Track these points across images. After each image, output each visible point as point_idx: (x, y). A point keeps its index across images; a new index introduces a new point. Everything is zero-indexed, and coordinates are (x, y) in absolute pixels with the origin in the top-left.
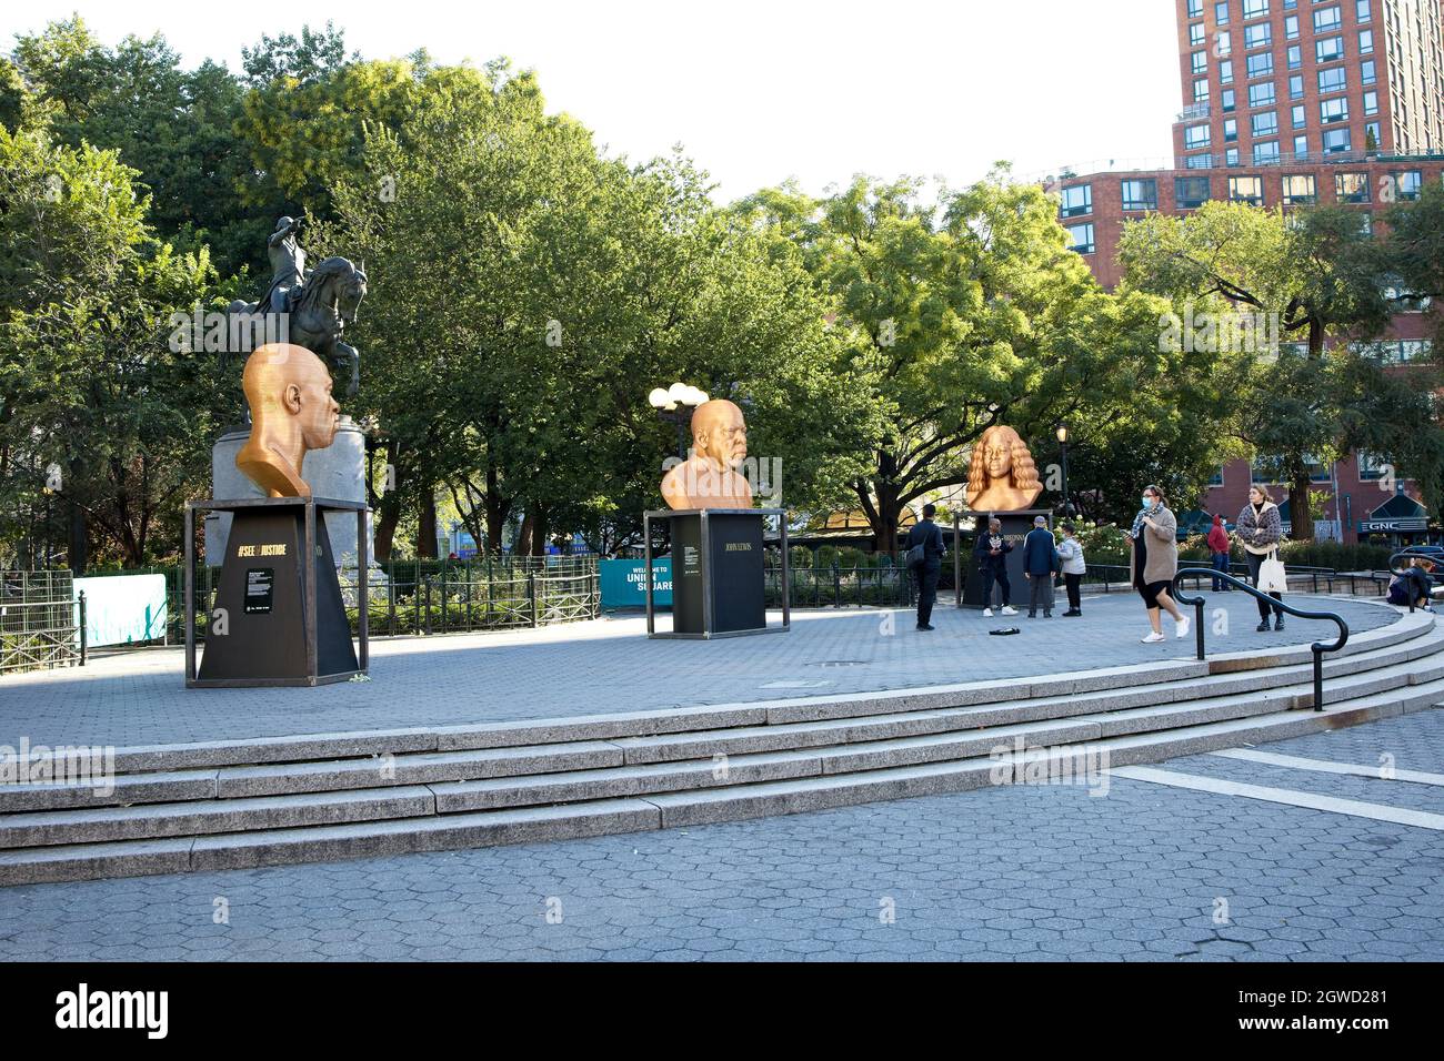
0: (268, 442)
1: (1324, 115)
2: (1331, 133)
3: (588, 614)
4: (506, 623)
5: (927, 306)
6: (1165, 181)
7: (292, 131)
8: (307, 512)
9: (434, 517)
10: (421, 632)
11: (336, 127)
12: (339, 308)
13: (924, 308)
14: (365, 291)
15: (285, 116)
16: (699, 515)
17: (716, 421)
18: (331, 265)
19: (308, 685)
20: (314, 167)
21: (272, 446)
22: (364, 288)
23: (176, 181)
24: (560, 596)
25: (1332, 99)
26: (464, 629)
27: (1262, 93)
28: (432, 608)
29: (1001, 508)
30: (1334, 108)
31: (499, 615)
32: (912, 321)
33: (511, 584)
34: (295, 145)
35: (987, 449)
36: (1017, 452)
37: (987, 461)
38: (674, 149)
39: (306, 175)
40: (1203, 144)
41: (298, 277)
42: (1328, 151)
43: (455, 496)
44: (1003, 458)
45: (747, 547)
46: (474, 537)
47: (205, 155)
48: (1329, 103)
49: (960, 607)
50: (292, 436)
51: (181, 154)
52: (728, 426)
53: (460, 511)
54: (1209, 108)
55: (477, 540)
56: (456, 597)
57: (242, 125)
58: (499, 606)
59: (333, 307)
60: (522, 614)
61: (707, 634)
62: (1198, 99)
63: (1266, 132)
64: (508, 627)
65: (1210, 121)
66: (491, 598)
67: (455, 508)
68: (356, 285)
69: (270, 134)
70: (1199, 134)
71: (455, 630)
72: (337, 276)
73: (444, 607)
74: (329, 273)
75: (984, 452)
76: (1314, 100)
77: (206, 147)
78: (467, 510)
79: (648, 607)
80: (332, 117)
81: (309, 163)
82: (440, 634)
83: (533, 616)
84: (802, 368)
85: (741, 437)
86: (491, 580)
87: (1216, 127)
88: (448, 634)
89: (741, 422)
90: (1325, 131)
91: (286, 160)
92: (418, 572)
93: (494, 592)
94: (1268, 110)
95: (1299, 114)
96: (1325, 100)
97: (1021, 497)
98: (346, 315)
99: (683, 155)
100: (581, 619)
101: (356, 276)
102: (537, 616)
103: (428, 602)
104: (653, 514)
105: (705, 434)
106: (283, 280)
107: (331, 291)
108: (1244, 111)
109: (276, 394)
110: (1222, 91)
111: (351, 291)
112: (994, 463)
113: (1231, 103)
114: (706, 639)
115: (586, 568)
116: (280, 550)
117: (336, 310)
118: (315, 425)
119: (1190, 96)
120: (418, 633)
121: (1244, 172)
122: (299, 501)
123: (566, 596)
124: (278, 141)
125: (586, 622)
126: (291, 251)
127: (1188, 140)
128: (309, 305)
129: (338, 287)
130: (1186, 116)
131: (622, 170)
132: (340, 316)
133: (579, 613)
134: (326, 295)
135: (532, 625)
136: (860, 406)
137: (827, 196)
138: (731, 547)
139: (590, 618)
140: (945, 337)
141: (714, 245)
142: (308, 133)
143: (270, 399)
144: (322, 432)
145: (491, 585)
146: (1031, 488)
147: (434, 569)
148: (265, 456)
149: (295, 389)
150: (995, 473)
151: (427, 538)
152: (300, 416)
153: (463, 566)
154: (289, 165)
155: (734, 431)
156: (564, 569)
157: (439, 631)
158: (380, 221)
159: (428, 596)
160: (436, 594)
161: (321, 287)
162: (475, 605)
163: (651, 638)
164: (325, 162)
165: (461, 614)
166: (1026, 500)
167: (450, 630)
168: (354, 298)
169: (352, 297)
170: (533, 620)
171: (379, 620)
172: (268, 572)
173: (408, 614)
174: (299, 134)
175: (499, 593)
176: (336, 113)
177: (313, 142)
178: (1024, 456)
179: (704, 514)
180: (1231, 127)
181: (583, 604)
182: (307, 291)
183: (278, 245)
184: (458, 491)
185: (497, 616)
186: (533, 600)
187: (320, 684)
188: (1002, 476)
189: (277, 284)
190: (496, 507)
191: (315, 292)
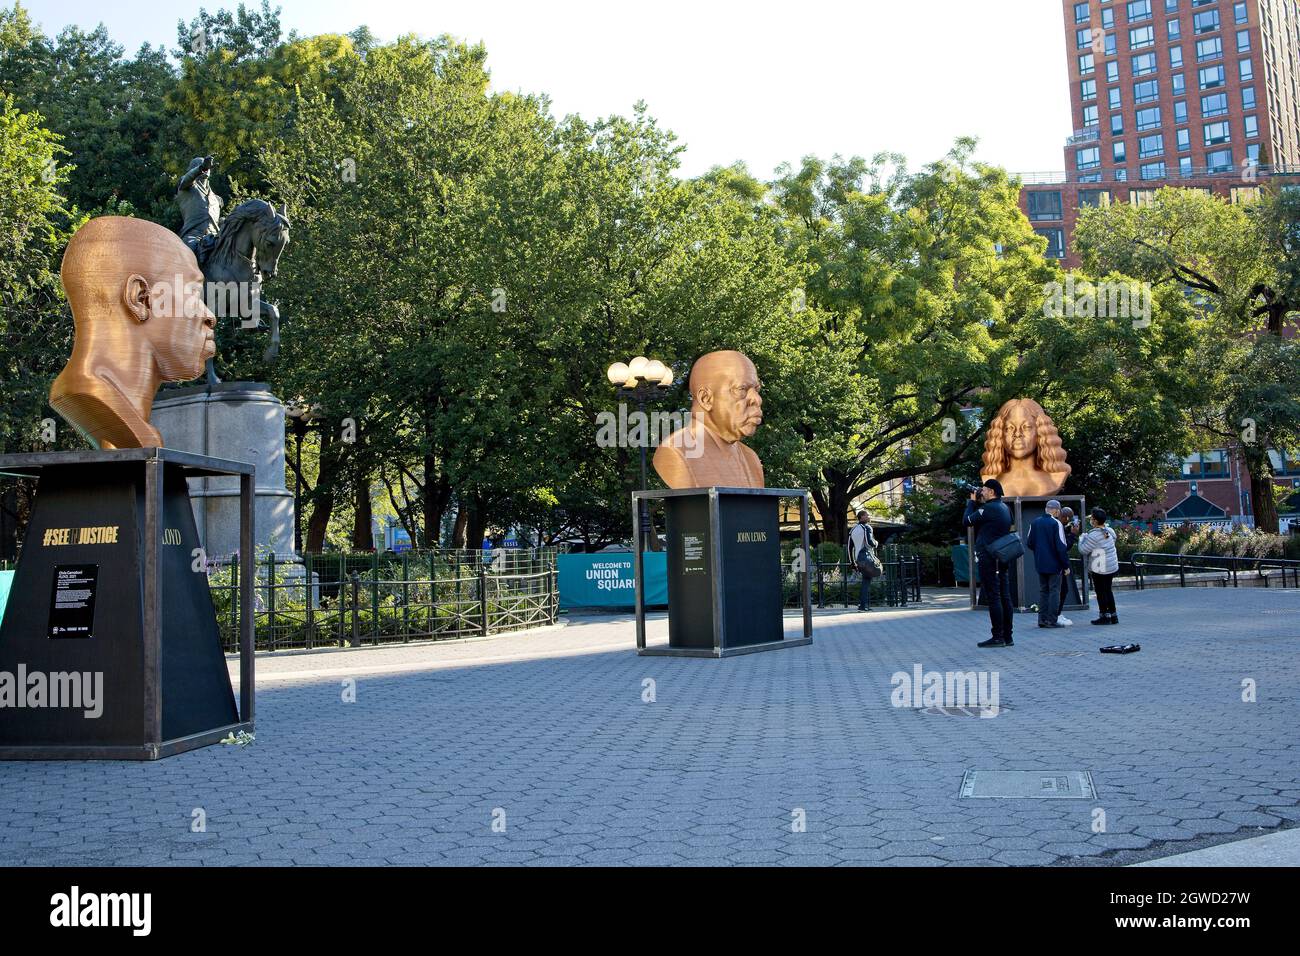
0: (95, 365)
1: (1208, 137)
2: (1215, 155)
3: (547, 618)
4: (450, 630)
5: (899, 284)
6: (1070, 193)
7: (227, 103)
8: (148, 472)
9: (370, 511)
10: (347, 643)
11: (273, 100)
12: (257, 258)
13: (896, 286)
14: (287, 238)
15: (221, 89)
16: (707, 496)
17: (723, 378)
18: (248, 208)
19: (145, 758)
20: (248, 139)
21: (100, 371)
22: (286, 236)
23: (105, 157)
24: (513, 598)
25: (1215, 123)
26: (401, 639)
27: (1149, 118)
28: (361, 613)
29: (1026, 493)
30: (1217, 131)
31: (441, 621)
32: (884, 299)
33: (458, 583)
34: (229, 118)
35: (1009, 425)
36: (1043, 428)
37: (1009, 439)
38: (635, 108)
39: (239, 148)
40: (1093, 165)
41: (211, 226)
42: (1211, 171)
43: (391, 492)
44: (1028, 436)
45: (761, 537)
46: (409, 532)
47: (137, 133)
48: (1212, 126)
49: (975, 609)
50: (136, 356)
51: (111, 131)
52: (738, 383)
53: (396, 506)
54: (1099, 133)
55: (412, 535)
56: (391, 599)
57: (174, 98)
58: (443, 610)
59: (250, 257)
60: (470, 619)
61: (718, 650)
62: (1087, 124)
63: (1152, 154)
64: (453, 635)
65: (1100, 143)
66: (434, 601)
67: (391, 504)
68: (276, 231)
69: (203, 106)
70: (1089, 156)
71: (389, 640)
72: (254, 222)
73: (375, 611)
74: (245, 218)
75: (1005, 429)
76: (1197, 125)
77: (138, 125)
78: (403, 505)
79: (638, 608)
80: (269, 90)
81: (242, 134)
82: (369, 645)
83: (484, 621)
84: (774, 343)
85: (754, 396)
86: (433, 578)
87: (1106, 150)
88: (380, 645)
89: (755, 378)
90: (1208, 152)
91: (219, 132)
92: (342, 569)
93: (437, 592)
94: (1154, 133)
95: (1184, 137)
96: (1209, 124)
97: (1048, 481)
98: (265, 266)
99: (646, 115)
100: (540, 624)
101: (278, 220)
102: (488, 621)
103: (355, 605)
104: (645, 494)
105: (710, 392)
106: (193, 228)
107: (248, 237)
108: (1133, 135)
109: (111, 291)
110: (1111, 116)
111: (271, 238)
112: (1018, 441)
113: (1120, 127)
114: (716, 656)
115: (545, 562)
116: (109, 535)
117: (254, 260)
118: (173, 340)
119: (1079, 121)
120: (342, 645)
121: (1144, 185)
122: (135, 455)
123: (521, 598)
124: (212, 114)
125: (545, 628)
126: (203, 196)
127: (1080, 162)
128: (223, 255)
129: (256, 234)
130: (1076, 139)
131: (579, 125)
132: (258, 268)
133: (537, 617)
134: (242, 243)
135: (482, 634)
136: (837, 384)
137: (779, 177)
138: (743, 537)
139: (549, 623)
140: (919, 317)
141: (680, 210)
142: (244, 105)
143: (102, 299)
144: (184, 352)
145: (433, 584)
146: (1059, 470)
147: (364, 565)
148: (90, 386)
149: (142, 284)
150: (1019, 453)
151: (362, 532)
152: (149, 326)
153: (398, 561)
154: (221, 138)
155: (746, 389)
156: (521, 564)
157: (368, 641)
158: (313, 191)
159: (356, 598)
160: (365, 594)
161: (236, 235)
162: (414, 609)
163: (641, 654)
164: (260, 133)
165: (397, 620)
166: (1054, 484)
167: (382, 640)
168: (274, 246)
169: (272, 245)
170: (484, 626)
171: (295, 629)
172: (90, 570)
173: (331, 621)
174: (234, 105)
175: (442, 594)
176: (273, 86)
177: (248, 114)
178: (1051, 433)
179: (713, 494)
180: (1119, 149)
181: (541, 606)
182: (220, 240)
183: (188, 187)
184: (393, 487)
185: (440, 622)
186: (484, 602)
187: (165, 754)
188: (1026, 457)
189: (187, 232)
190: (434, 498)
191: (229, 240)
